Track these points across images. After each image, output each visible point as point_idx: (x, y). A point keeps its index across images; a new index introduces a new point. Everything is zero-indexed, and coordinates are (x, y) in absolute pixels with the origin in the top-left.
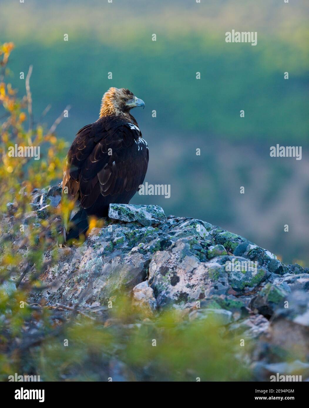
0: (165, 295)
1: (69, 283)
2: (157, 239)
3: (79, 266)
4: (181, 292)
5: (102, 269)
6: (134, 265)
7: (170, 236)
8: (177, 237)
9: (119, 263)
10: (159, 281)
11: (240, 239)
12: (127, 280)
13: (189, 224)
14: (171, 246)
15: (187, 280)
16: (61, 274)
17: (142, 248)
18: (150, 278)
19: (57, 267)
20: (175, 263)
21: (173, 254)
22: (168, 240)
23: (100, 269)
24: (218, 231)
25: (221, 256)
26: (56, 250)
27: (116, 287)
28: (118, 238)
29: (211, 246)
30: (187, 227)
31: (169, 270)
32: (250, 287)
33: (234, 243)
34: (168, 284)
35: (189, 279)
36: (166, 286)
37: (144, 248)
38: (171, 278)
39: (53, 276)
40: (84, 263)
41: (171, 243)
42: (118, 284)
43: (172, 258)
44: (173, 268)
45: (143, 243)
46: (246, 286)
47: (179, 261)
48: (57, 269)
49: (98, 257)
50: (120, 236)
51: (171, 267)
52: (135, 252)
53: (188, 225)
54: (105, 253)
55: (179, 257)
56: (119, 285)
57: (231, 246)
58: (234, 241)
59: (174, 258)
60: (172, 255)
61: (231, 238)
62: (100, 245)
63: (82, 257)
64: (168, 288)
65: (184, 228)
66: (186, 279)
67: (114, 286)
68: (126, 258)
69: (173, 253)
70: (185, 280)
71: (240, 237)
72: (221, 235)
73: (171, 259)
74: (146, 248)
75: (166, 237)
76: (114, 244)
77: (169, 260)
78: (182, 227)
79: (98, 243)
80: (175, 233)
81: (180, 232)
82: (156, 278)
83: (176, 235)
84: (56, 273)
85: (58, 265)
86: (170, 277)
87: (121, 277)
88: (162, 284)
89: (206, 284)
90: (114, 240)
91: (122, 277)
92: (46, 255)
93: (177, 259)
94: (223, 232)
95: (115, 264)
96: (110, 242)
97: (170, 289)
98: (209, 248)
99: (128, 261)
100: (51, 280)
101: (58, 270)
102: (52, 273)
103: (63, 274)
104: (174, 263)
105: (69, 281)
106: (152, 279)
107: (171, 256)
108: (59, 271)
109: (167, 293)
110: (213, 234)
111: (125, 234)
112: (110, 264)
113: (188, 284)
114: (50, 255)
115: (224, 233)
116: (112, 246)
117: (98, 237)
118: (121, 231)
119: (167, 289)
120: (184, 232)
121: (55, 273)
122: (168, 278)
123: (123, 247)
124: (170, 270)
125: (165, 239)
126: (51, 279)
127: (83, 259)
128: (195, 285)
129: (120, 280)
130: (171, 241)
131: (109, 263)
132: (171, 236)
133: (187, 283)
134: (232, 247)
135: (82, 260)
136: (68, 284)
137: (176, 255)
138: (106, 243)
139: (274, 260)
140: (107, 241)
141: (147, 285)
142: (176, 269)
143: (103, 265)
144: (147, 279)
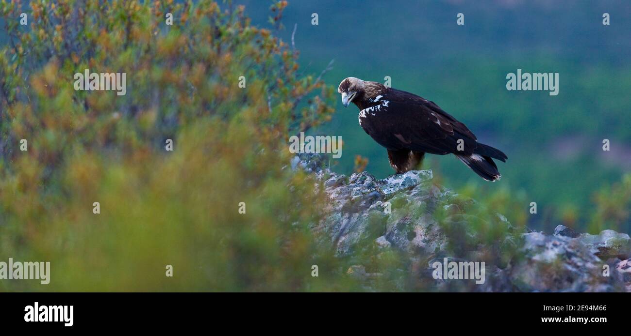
0: (402, 249)
4: (417, 246)
5: (341, 225)
8: (413, 196)
9: (357, 219)
10: (396, 236)
11: (472, 201)
12: (366, 235)
14: (408, 204)
17: (379, 206)
18: (387, 233)
22: (404, 199)
24: (451, 193)
27: (355, 242)
28: (356, 197)
29: (446, 206)
31: (405, 226)
32: (482, 243)
33: (466, 204)
34: (405, 239)
35: (425, 235)
36: (403, 241)
37: (382, 206)
38: (408, 233)
41: (407, 202)
42: (356, 239)
43: (409, 215)
44: (409, 224)
45: (380, 201)
46: (479, 242)
50: (358, 194)
51: (408, 223)
52: (373, 209)
53: (423, 186)
54: (344, 210)
55: (416, 214)
56: (358, 239)
58: (466, 203)
59: (411, 215)
62: (339, 202)
64: (405, 242)
65: (419, 188)
66: (422, 234)
67: (353, 241)
68: (364, 215)
69: (410, 210)
70: (421, 236)
71: (473, 200)
75: (402, 196)
76: (353, 202)
77: (405, 217)
79: (337, 201)
80: (411, 192)
81: (415, 192)
82: (393, 233)
83: (412, 194)
86: (406, 232)
88: (399, 238)
89: (441, 239)
90: (352, 198)
91: (360, 232)
93: (414, 216)
94: (455, 194)
95: (354, 220)
96: (348, 200)
97: (407, 244)
98: (444, 207)
99: (366, 217)
104: (411, 220)
106: (389, 235)
107: (408, 213)
109: (404, 247)
110: (447, 196)
111: (362, 193)
112: (349, 220)
113: (425, 239)
115: (457, 195)
116: (350, 204)
117: (337, 195)
118: (359, 190)
119: (403, 244)
122: (405, 233)
123: (361, 205)
124: (407, 226)
125: (401, 198)
128: (431, 240)
129: (359, 235)
133: (423, 238)
137: (412, 213)
138: (345, 201)
139: (505, 222)
140: (346, 199)
141: (385, 240)
142: (413, 225)
143: (342, 221)
144: (385, 234)
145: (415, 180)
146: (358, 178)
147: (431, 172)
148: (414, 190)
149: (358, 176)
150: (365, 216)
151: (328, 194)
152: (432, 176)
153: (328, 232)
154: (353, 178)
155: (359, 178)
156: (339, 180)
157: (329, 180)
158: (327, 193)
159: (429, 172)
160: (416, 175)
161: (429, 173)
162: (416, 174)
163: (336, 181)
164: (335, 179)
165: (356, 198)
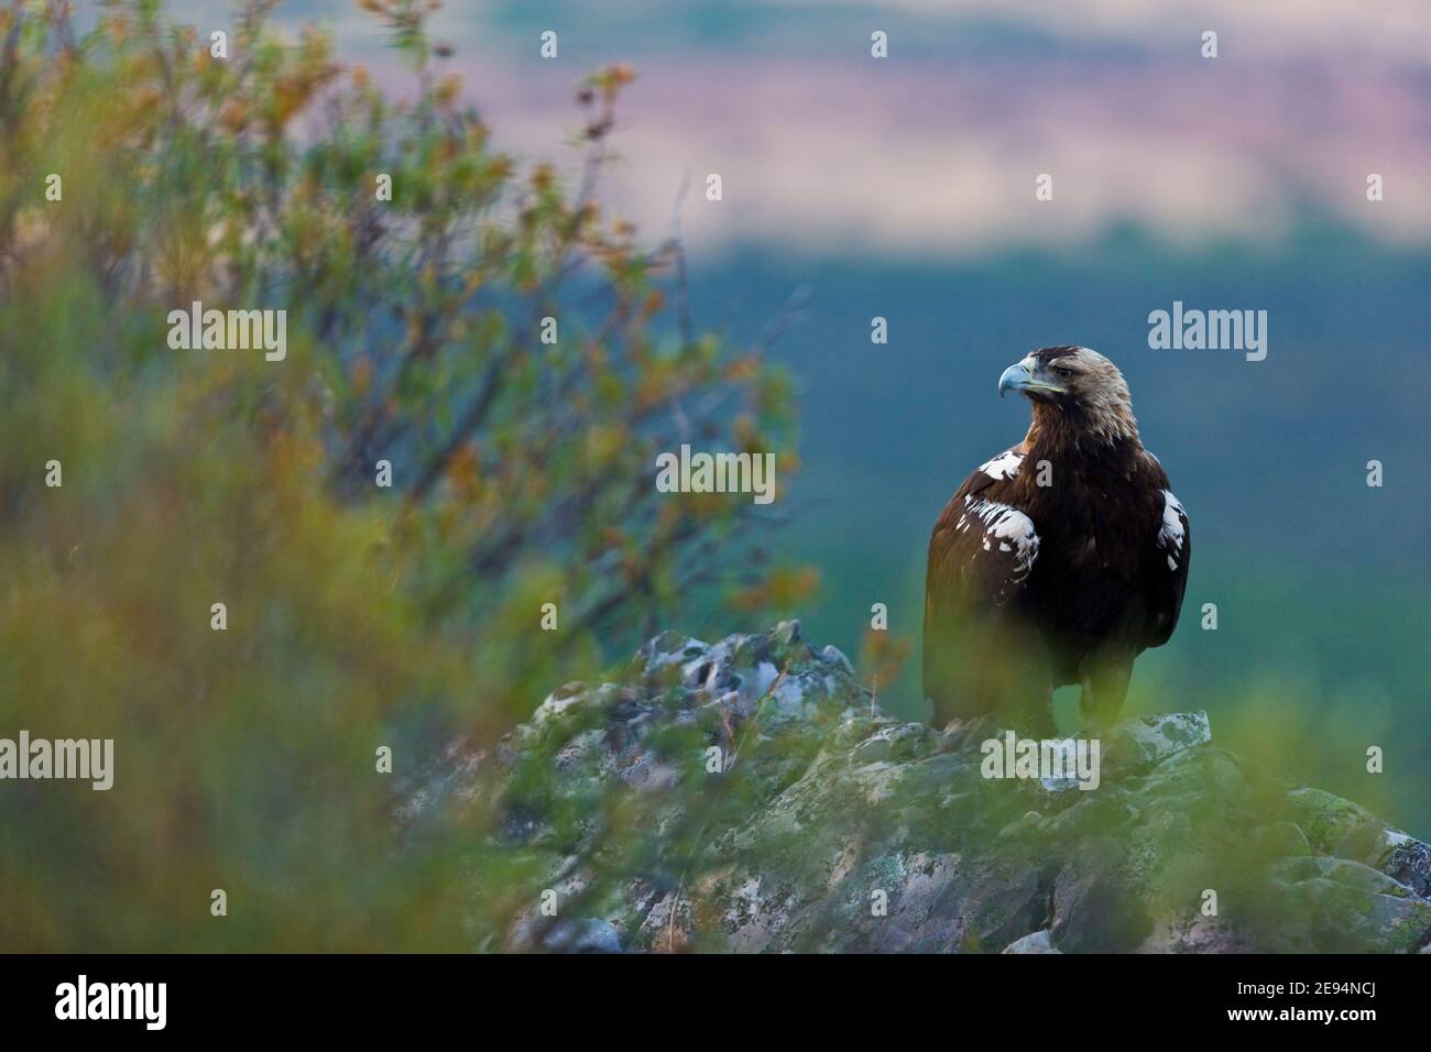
1: (794, 937)
2: (1085, 800)
3: (826, 881)
5: (900, 894)
6: (1007, 881)
7: (1126, 791)
8: (1147, 794)
9: (956, 873)
11: (1354, 812)
12: (986, 926)
13: (1189, 758)
14: (1129, 822)
15: (1177, 928)
16: (767, 909)
17: (1033, 827)
18: (1057, 922)
19: (757, 885)
20: (1142, 873)
21: (1136, 846)
22: (1118, 804)
23: (894, 892)
24: (1284, 784)
25: (1290, 858)
26: (752, 832)
27: (945, 950)
28: (956, 796)
29: (1259, 828)
30: (1182, 767)
31: (1120, 897)
33: (1333, 824)
35: (1185, 927)
37: (1040, 827)
38: (1126, 922)
39: (743, 913)
40: (844, 872)
41: (1129, 813)
42: (952, 939)
43: (1131, 858)
44: (1132, 891)
45: (1036, 813)
47: (1152, 867)
48: (756, 891)
49: (890, 854)
50: (962, 788)
51: (1128, 887)
52: (1011, 839)
53: (1186, 761)
54: (912, 843)
55: (1154, 855)
56: (957, 941)
57: (1323, 833)
58: (1334, 820)
59: (1137, 860)
60: (1133, 850)
61: (1324, 807)
62: (898, 816)
63: (839, 854)
65: (1172, 768)
66: (1173, 924)
67: (939, 947)
68: (980, 858)
69: (1135, 841)
70: (1171, 929)
71: (1356, 806)
72: (1293, 797)
73: (1127, 863)
74: (1048, 826)
75: (1112, 796)
76: (944, 815)
77: (1119, 865)
78: (1166, 767)
79: (891, 811)
80: (1143, 783)
81: (1158, 779)
82: (1079, 922)
83: (1147, 788)
84: (752, 905)
85: (760, 878)
86: (1122, 919)
87: (961, 918)
90: (945, 803)
91: (964, 917)
92: (720, 847)
93: (1147, 862)
94: (1298, 788)
95: (944, 875)
96: (928, 808)
98: (1252, 832)
99: (986, 867)
100: (735, 926)
101: (759, 894)
102: (739, 906)
103: (775, 906)
104: (1137, 875)
105: (793, 931)
106: (1065, 926)
107: (1128, 853)
108: (760, 900)
110: (1267, 794)
111: (977, 785)
112: (927, 876)
113: (1181, 941)
114: (733, 849)
115: (1303, 792)
116: (934, 822)
117: (892, 792)
120: (1172, 779)
121: (749, 905)
123: (972, 825)
126: (733, 922)
127: (840, 859)
128: (1201, 944)
129: (959, 927)
130: (1129, 806)
131: (925, 873)
132: (1130, 793)
133: (1177, 939)
134: (1329, 838)
135: (837, 864)
136: (790, 940)
137: (1142, 851)
138: (917, 810)
140: (920, 806)
141: (1050, 944)
142: (1142, 893)
143: (906, 881)
144: (1048, 926)
145: (1151, 747)
146: (966, 733)
147: (1205, 720)
148: (1153, 776)
149: (966, 727)
150: (982, 863)
151: (862, 789)
152: (1207, 734)
153: (856, 917)
154: (951, 735)
155: (970, 736)
156: (902, 739)
157: (869, 742)
158: (858, 785)
159: (1198, 718)
160: (1155, 729)
161: (1199, 723)
162: (1153, 725)
163: (891, 745)
164: (887, 737)
165: (954, 803)
